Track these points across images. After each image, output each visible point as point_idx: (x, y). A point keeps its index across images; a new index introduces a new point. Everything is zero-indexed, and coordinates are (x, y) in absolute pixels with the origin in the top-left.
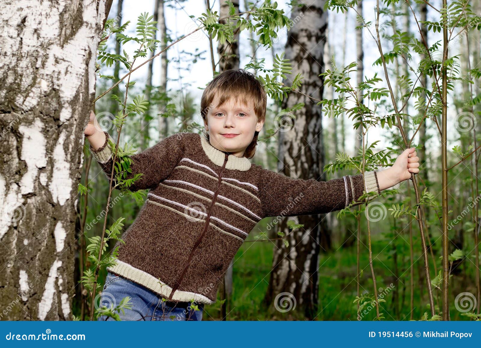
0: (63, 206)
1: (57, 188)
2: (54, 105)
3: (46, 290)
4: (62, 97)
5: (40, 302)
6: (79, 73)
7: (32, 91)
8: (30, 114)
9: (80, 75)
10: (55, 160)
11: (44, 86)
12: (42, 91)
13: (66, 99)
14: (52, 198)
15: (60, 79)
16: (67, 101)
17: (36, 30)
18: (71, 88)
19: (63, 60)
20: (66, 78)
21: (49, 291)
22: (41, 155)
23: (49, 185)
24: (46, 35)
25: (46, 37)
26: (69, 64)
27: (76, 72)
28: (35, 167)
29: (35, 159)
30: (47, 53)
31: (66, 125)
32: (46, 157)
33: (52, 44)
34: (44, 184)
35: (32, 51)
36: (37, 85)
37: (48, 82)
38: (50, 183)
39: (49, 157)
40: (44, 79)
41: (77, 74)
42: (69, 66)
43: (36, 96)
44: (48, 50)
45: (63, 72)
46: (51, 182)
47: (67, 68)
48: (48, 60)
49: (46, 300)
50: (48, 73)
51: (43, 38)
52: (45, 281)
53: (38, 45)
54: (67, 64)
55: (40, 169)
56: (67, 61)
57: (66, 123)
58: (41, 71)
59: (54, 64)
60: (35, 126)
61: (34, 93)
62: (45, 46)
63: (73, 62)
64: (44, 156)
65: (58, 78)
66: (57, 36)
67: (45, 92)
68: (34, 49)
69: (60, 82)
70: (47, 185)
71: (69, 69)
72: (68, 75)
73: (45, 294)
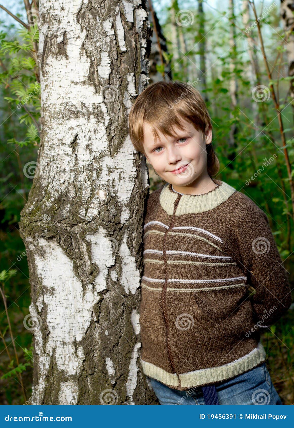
0: (134, 295)
1: (127, 281)
2: (113, 211)
3: (131, 371)
4: (120, 202)
5: (127, 382)
6: (131, 176)
7: (92, 202)
8: (94, 223)
9: (133, 177)
10: (122, 257)
11: (102, 195)
12: (101, 200)
13: (123, 203)
14: (124, 290)
15: (115, 186)
16: (125, 204)
17: (87, 146)
18: (126, 191)
19: (116, 168)
20: (120, 184)
21: (133, 371)
22: (109, 256)
23: (120, 279)
24: (97, 148)
25: (97, 151)
26: (122, 170)
27: (128, 176)
28: (106, 267)
29: (104, 260)
30: (101, 165)
31: (126, 226)
32: (113, 257)
33: (104, 156)
34: (115, 280)
35: (87, 165)
36: (96, 196)
37: (105, 191)
38: (120, 278)
39: (116, 256)
40: (101, 189)
41: (130, 178)
42: (121, 172)
43: (96, 206)
44: (101, 163)
45: (117, 179)
46: (121, 276)
47: (120, 175)
48: (102, 172)
49: (132, 379)
50: (104, 183)
51: (95, 151)
52: (129, 363)
53: (91, 159)
54: (119, 171)
55: (109, 268)
56: (119, 168)
57: (126, 224)
58: (98, 183)
59: (108, 174)
60: (99, 233)
61: (94, 203)
62: (98, 159)
63: (125, 168)
64: (111, 256)
65: (113, 185)
66: (106, 148)
67: (104, 201)
68: (88, 163)
69: (116, 189)
70: (118, 280)
71: (122, 175)
72: (122, 181)
73: (130, 374)
